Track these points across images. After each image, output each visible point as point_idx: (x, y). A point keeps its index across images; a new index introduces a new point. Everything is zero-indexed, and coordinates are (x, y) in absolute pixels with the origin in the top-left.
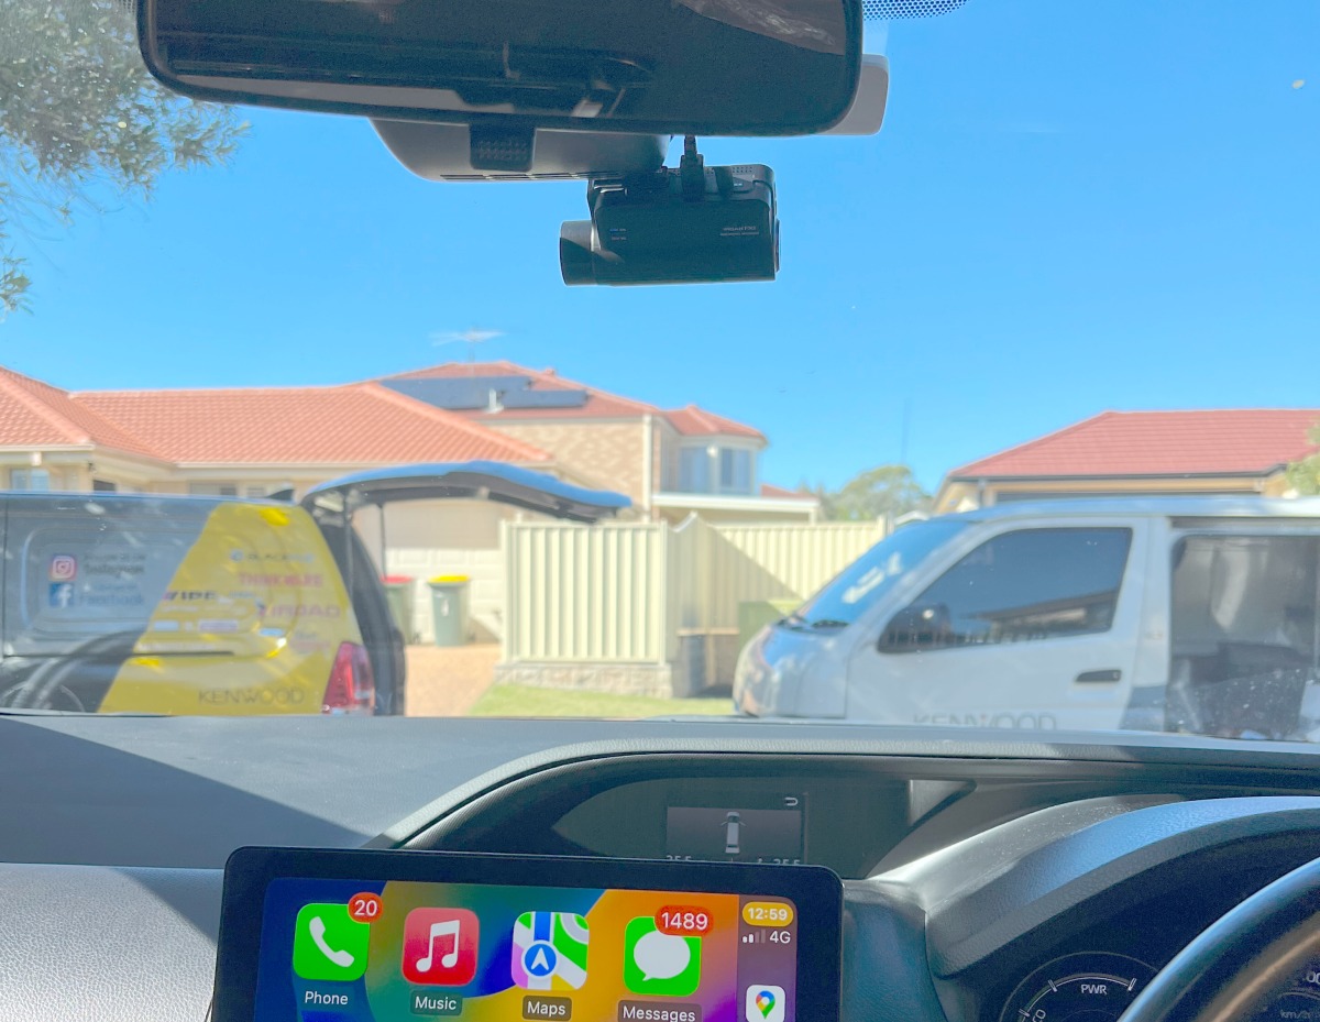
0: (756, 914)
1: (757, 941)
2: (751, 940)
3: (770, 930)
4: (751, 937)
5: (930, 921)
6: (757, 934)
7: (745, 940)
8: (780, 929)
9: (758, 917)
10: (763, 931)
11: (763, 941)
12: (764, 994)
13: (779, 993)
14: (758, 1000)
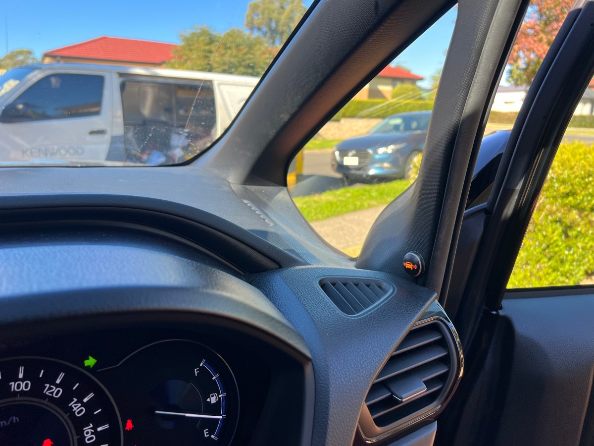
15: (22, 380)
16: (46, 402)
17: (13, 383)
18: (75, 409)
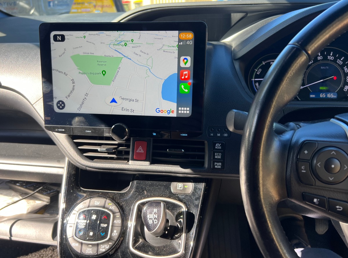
0: (183, 36)
1: (183, 44)
2: (182, 44)
3: (187, 41)
4: (182, 43)
5: (234, 49)
6: (183, 42)
7: (180, 44)
8: (189, 40)
9: (183, 37)
10: (185, 41)
11: (185, 44)
12: (185, 59)
13: (189, 58)
14: (184, 60)
15: (332, 56)
16: (337, 65)
17: (328, 56)
18: (345, 70)
